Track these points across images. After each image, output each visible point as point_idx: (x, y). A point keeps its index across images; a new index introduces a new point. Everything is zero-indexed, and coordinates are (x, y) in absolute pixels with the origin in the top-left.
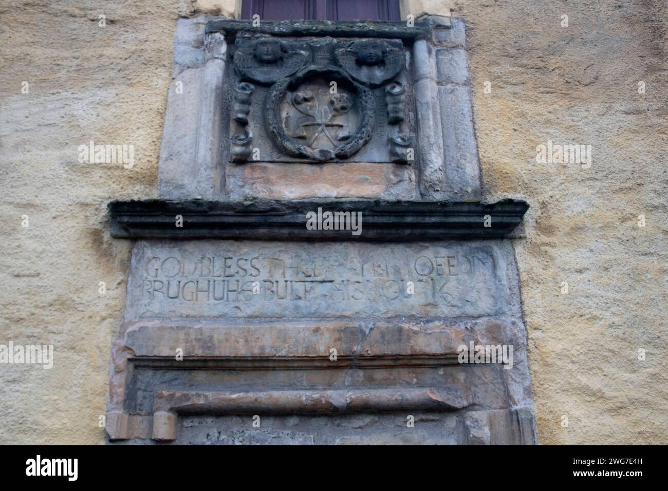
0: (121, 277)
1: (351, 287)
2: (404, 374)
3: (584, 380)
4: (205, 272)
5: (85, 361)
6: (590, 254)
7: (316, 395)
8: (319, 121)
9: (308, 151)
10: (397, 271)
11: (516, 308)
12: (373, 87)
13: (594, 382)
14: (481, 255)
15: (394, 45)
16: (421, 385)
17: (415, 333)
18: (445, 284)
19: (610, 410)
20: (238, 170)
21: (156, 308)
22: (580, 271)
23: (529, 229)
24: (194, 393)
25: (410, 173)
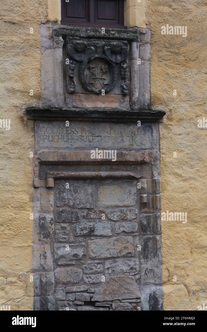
0: (33, 134)
1: (107, 138)
2: (122, 167)
3: (176, 171)
4: (61, 132)
5: (24, 163)
6: (183, 129)
7: (97, 174)
8: (97, 77)
9: (94, 89)
10: (121, 133)
11: (158, 147)
12: (116, 64)
13: (179, 172)
14: (148, 128)
15: (124, 44)
16: (127, 171)
17: (127, 154)
18: (136, 138)
19: (183, 180)
20: (70, 96)
21: (46, 145)
22: (180, 135)
23: (165, 119)
24: (60, 172)
25: (127, 98)
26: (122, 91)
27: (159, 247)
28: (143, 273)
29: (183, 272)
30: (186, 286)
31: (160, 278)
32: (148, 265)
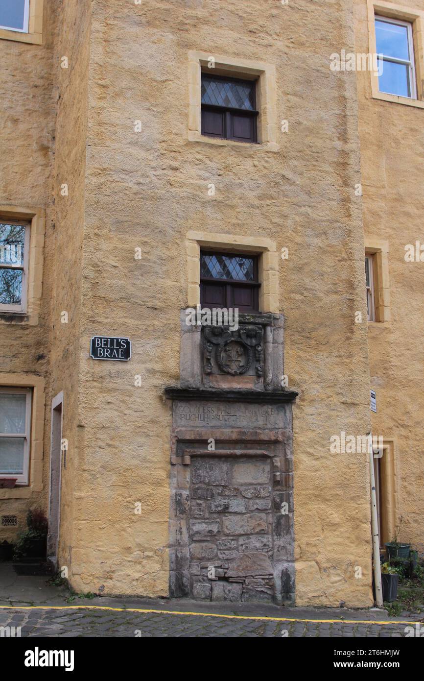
0: (171, 413)
1: (242, 418)
2: (256, 446)
3: (308, 450)
4: (197, 412)
5: (162, 440)
6: (315, 409)
7: (232, 452)
8: (233, 359)
9: (230, 370)
10: (256, 413)
11: (291, 426)
12: (251, 347)
13: (311, 450)
14: (281, 408)
15: (259, 328)
16: (260, 449)
17: (261, 433)
18: (270, 417)
19: (314, 459)
20: (207, 377)
21: (183, 423)
22: (312, 415)
23: (297, 400)
24: (196, 450)
25: (262, 380)
26: (257, 373)
27: (291, 524)
28: (276, 550)
29: (314, 550)
30: (317, 563)
31: (292, 555)
32: (281, 542)
